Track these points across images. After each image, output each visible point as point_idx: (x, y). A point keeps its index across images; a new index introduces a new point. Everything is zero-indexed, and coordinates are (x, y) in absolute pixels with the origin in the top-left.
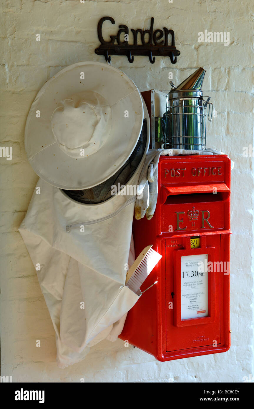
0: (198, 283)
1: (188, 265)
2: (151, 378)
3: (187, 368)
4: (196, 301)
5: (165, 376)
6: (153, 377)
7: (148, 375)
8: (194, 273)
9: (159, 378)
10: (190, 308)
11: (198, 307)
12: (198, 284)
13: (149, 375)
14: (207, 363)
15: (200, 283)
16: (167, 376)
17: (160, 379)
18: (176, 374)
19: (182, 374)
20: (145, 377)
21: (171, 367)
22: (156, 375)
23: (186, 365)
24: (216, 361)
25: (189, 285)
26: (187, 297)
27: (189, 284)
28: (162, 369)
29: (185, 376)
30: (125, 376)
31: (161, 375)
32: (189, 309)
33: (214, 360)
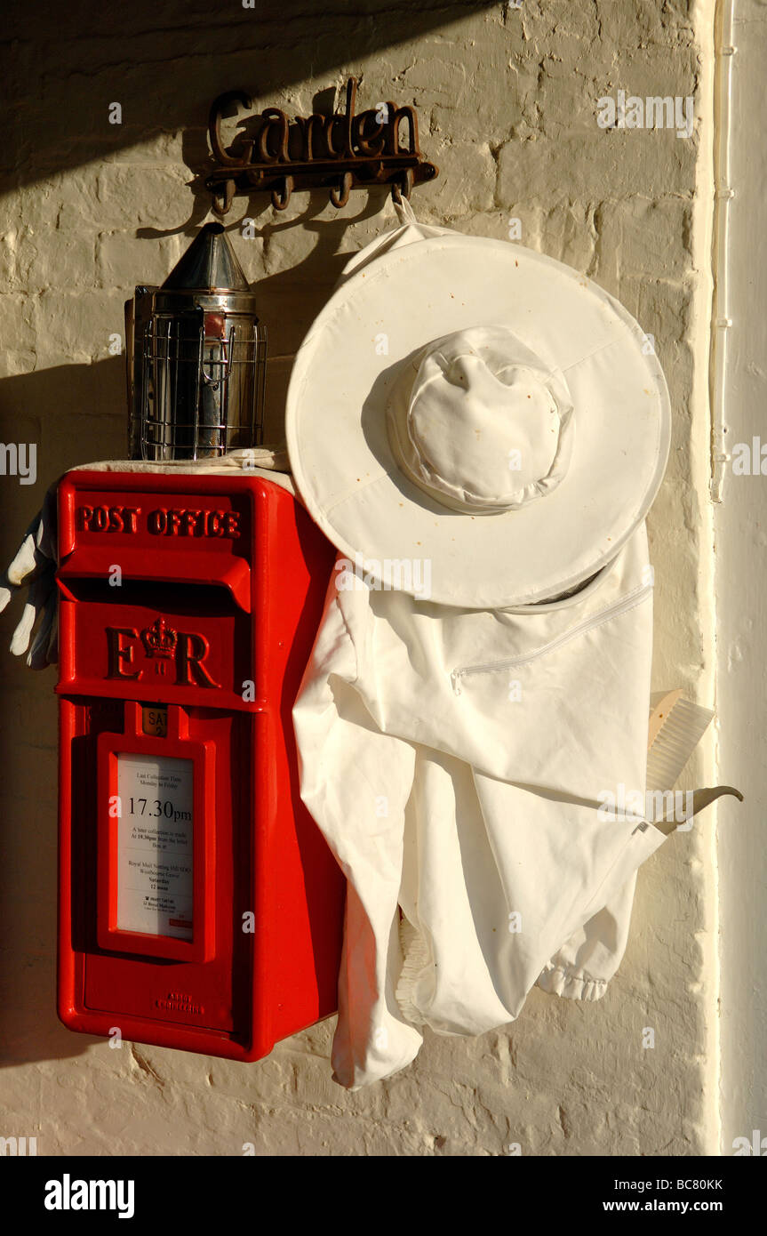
0: (174, 838)
1: (147, 780)
2: (363, 1111)
3: (474, 1122)
4: (166, 889)
5: (402, 1121)
6: (367, 1112)
7: (353, 1100)
8: (162, 807)
9: (385, 1120)
10: (149, 904)
11: (174, 908)
12: (174, 841)
13: (356, 1100)
14: (538, 1130)
15: (180, 839)
16: (408, 1123)
17: (387, 1125)
18: (437, 1129)
19: (457, 1135)
20: (345, 1103)
21: (421, 1100)
22: (377, 1106)
23: (470, 1112)
24: (566, 1133)
25: (147, 837)
26: (142, 871)
27: (147, 834)
28: (392, 1097)
29: (466, 1143)
30: (289, 1078)
31: (388, 1115)
32: (147, 906)
33: (560, 1127)
